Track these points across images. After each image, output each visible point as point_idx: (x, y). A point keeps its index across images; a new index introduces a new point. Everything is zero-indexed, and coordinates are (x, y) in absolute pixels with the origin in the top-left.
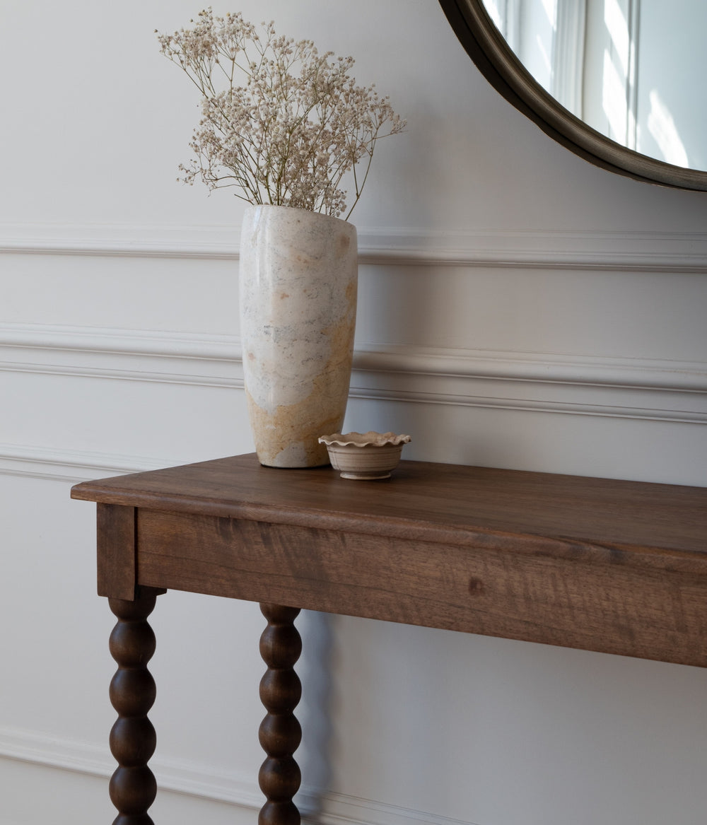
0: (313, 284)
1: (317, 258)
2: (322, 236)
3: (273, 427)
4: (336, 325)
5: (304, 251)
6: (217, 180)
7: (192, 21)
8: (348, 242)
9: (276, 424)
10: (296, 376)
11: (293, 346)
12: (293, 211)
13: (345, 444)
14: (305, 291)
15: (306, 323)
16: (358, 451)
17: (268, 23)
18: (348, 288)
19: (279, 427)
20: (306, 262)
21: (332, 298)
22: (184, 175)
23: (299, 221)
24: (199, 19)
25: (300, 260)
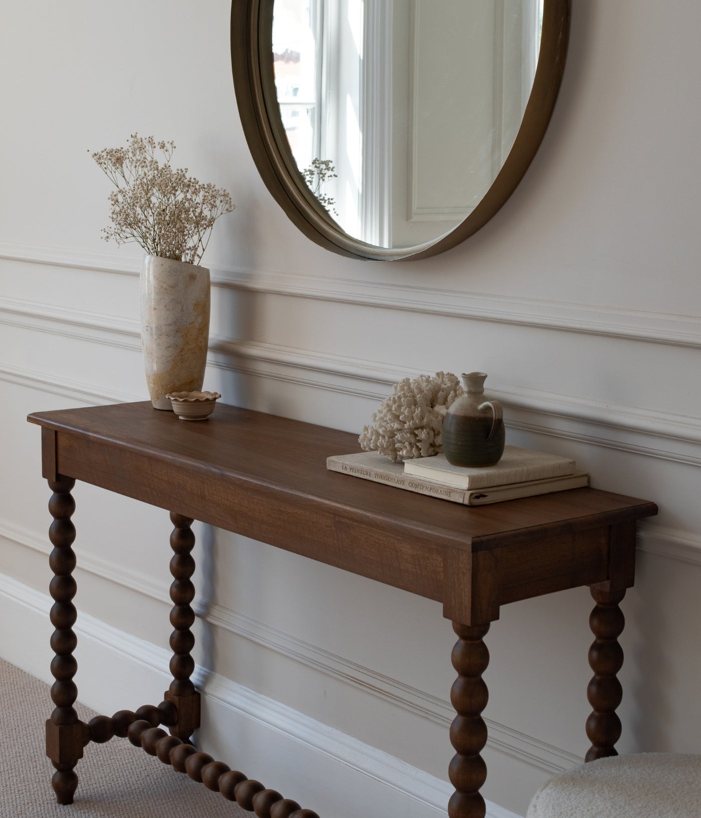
0: (170, 302)
1: (172, 287)
2: (175, 274)
3: (153, 386)
4: (186, 327)
5: (165, 283)
6: (127, 238)
7: (128, 141)
8: (196, 278)
9: (154, 384)
10: (163, 356)
11: (160, 338)
12: (159, 258)
13: (182, 400)
14: (165, 306)
15: (167, 325)
16: (178, 403)
17: (170, 142)
18: (195, 305)
19: (155, 385)
20: (166, 289)
21: (183, 311)
22: (106, 235)
23: (162, 265)
24: (131, 140)
25: (162, 288)
